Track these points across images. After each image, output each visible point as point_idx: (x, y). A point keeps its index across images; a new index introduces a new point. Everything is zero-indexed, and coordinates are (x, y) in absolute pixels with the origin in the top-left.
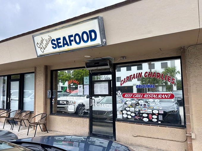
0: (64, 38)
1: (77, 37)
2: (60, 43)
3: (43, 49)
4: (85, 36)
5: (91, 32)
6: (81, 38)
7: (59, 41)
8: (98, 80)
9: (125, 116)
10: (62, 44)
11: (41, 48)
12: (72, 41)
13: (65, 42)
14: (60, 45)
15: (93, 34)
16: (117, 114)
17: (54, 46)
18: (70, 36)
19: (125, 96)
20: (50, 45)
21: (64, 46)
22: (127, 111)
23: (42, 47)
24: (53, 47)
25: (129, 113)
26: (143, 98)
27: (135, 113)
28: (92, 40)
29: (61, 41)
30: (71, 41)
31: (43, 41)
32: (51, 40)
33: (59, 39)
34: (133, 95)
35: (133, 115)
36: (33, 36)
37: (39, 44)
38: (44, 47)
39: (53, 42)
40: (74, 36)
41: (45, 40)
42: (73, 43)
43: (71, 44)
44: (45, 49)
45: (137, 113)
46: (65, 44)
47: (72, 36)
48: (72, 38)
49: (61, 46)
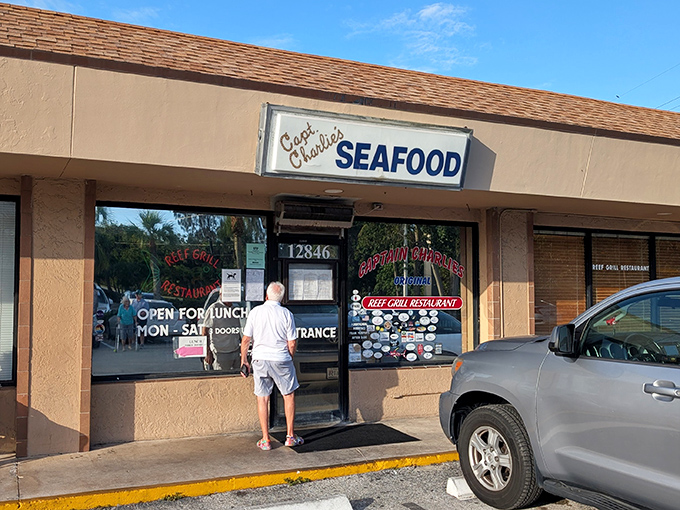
0: (382, 149)
1: (416, 158)
2: (366, 157)
3: (301, 157)
4: (436, 160)
5: (450, 155)
6: (426, 162)
7: (363, 152)
8: (298, 257)
9: (368, 354)
10: (369, 162)
11: (295, 153)
12: (402, 161)
13: (380, 160)
14: (362, 161)
15: (453, 161)
16: (350, 351)
17: (345, 161)
18: (398, 150)
19: (370, 304)
20: (332, 154)
21: (373, 168)
22: (374, 341)
23: (299, 152)
24: (339, 163)
25: (377, 346)
26: (408, 307)
27: (391, 345)
28: (448, 173)
29: (371, 153)
30: (397, 161)
31: (308, 136)
32: (340, 141)
33: (368, 147)
34: (387, 302)
35: (387, 349)
36: (272, 108)
37: (292, 140)
38: (308, 153)
39: (345, 149)
40: (409, 152)
41: (317, 135)
42: (402, 168)
43: (394, 169)
44: (306, 160)
45: (394, 343)
46: (380, 165)
47: (404, 150)
48: (402, 156)
49: (365, 167)
